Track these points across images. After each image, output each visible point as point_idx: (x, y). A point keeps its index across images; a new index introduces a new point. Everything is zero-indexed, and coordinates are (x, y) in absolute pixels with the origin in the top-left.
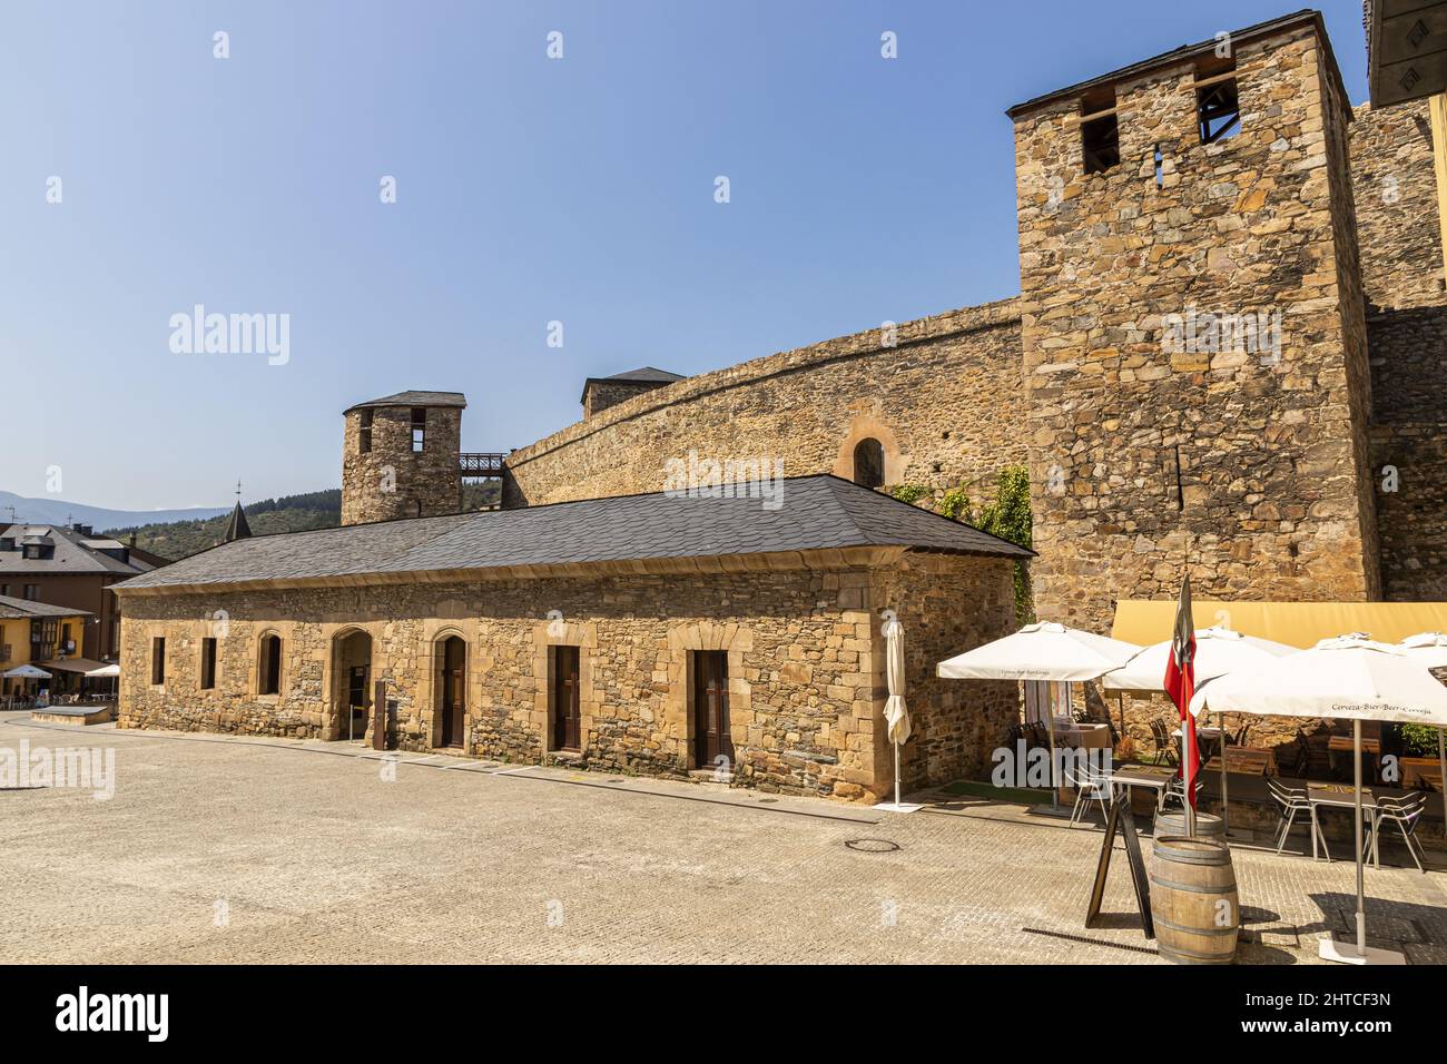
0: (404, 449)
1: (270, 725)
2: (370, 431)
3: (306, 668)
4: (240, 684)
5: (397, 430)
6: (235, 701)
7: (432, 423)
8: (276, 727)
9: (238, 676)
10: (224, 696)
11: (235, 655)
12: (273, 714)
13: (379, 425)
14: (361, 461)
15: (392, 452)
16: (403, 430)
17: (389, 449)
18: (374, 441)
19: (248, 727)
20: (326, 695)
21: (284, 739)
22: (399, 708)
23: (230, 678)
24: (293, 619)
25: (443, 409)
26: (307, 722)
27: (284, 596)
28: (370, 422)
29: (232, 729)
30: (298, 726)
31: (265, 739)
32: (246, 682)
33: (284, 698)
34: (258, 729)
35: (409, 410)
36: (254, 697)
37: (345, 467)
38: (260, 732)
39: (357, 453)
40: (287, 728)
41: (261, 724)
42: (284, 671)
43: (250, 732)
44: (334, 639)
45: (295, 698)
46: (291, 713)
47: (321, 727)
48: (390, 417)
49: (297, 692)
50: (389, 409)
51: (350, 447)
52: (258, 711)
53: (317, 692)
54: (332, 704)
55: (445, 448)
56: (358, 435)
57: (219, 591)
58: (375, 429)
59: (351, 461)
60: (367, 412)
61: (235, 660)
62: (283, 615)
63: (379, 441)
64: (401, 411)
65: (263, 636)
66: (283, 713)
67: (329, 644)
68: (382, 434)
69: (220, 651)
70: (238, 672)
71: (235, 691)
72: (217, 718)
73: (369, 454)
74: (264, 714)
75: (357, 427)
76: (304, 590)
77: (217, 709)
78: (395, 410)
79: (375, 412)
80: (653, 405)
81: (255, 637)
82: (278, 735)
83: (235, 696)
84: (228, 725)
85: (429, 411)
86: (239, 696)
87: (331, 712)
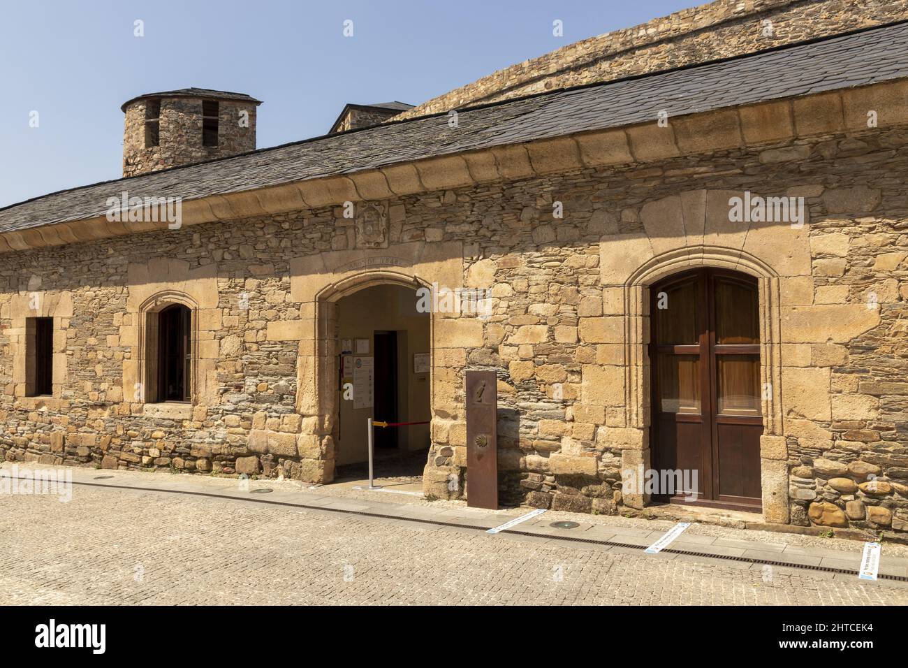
0: (195, 143)
1: (173, 453)
2: (157, 123)
3: (254, 354)
4: (104, 386)
5: (188, 123)
6: (93, 414)
7: (225, 117)
8: (186, 456)
9: (100, 374)
10: (71, 407)
11: (92, 341)
12: (180, 434)
13: (166, 117)
14: (148, 156)
15: (183, 147)
16: (194, 123)
17: (180, 143)
18: (162, 134)
19: (124, 456)
20: (308, 400)
21: (207, 478)
22: (523, 422)
23: (84, 378)
24: (218, 273)
25: (237, 104)
26: (261, 448)
27: (196, 236)
28: (157, 114)
29: (89, 459)
30: (238, 455)
31: (164, 479)
32: (118, 383)
33: (201, 409)
34: (145, 460)
35: (200, 102)
36: (135, 407)
37: (127, 164)
38: (150, 464)
39: (143, 146)
40: (211, 459)
41: (154, 452)
42: (202, 364)
43: (128, 464)
44: (322, 301)
45: (231, 407)
46: (221, 433)
47: (297, 458)
48: (180, 108)
49: (233, 397)
50: (180, 98)
51: (133, 142)
52: (147, 429)
53: (287, 397)
54: (321, 416)
55: (240, 145)
56: (143, 128)
57: (56, 242)
58: (162, 121)
59: (135, 156)
60: (153, 103)
61: (92, 349)
62: (196, 268)
63: (167, 134)
64: (192, 102)
65: (151, 306)
66: (204, 433)
67: (310, 310)
68: (171, 127)
69: (60, 337)
70: (99, 368)
71: (94, 397)
72: (59, 442)
73: (156, 148)
74: (159, 434)
75: (142, 119)
76: (242, 223)
77: (56, 427)
78: (185, 101)
79: (163, 102)
80: (525, 78)
81: (133, 309)
82: (192, 470)
83: (95, 406)
84: (83, 452)
85: (222, 104)
86: (103, 406)
87: (320, 432)
